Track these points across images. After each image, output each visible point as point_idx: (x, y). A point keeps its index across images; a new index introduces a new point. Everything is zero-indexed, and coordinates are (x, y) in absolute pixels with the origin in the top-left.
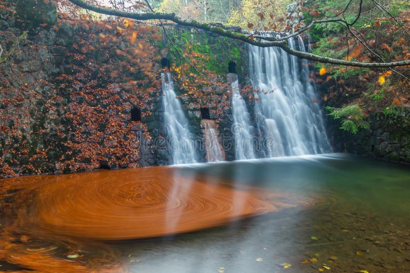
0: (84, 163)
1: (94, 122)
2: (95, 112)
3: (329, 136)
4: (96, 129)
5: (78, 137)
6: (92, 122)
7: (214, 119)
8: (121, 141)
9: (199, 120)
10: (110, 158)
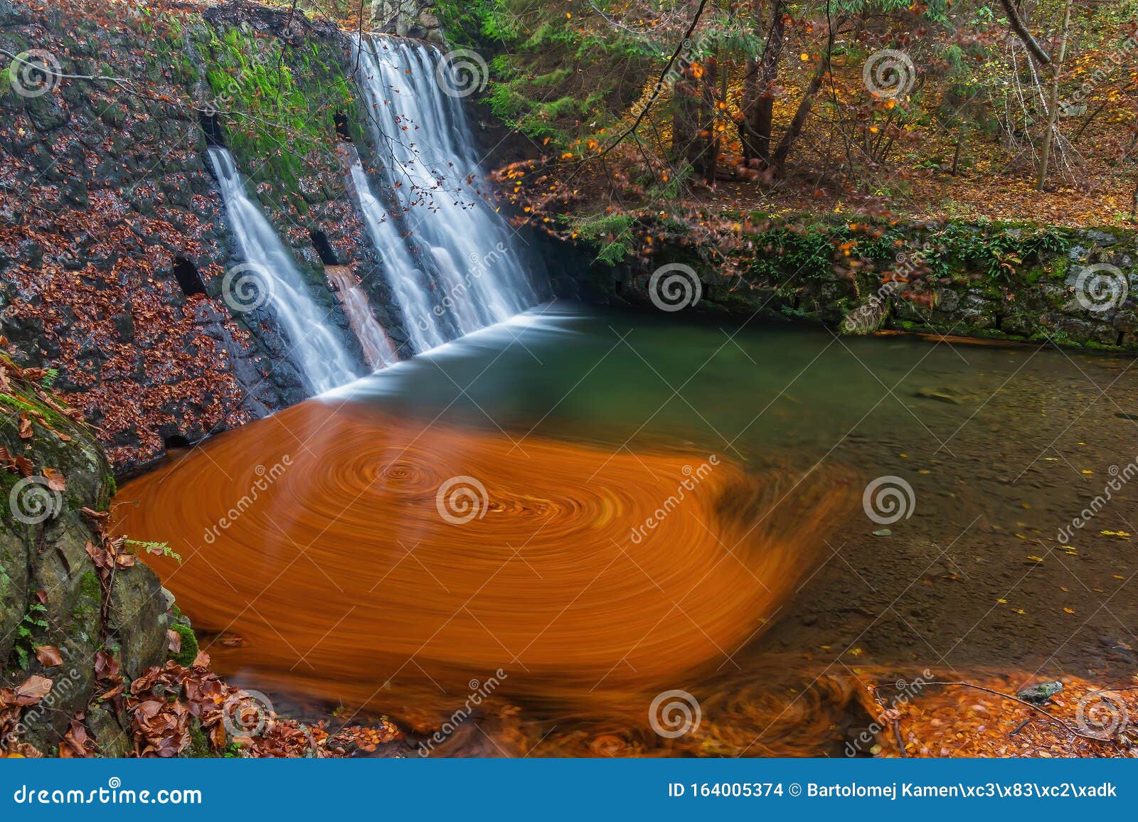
0: (123, 444)
1: (100, 319)
2: (87, 287)
4: (112, 338)
5: (74, 373)
6: (92, 317)
7: (345, 264)
8: (185, 360)
9: (320, 271)
10: (179, 415)
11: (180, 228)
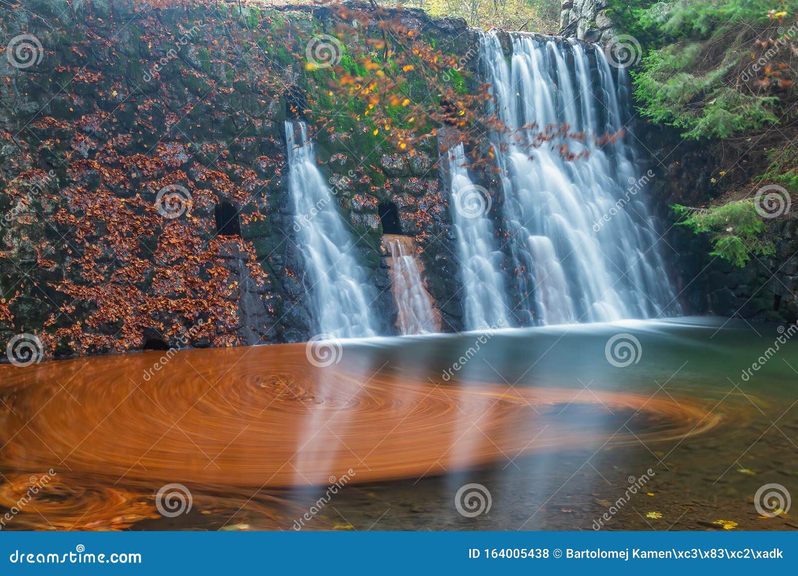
0: (105, 333)
1: (127, 236)
2: (129, 212)
3: (673, 279)
4: (132, 252)
5: (87, 271)
6: (121, 234)
7: (411, 234)
8: (193, 282)
9: (376, 236)
10: (168, 324)
11: (236, 179)
